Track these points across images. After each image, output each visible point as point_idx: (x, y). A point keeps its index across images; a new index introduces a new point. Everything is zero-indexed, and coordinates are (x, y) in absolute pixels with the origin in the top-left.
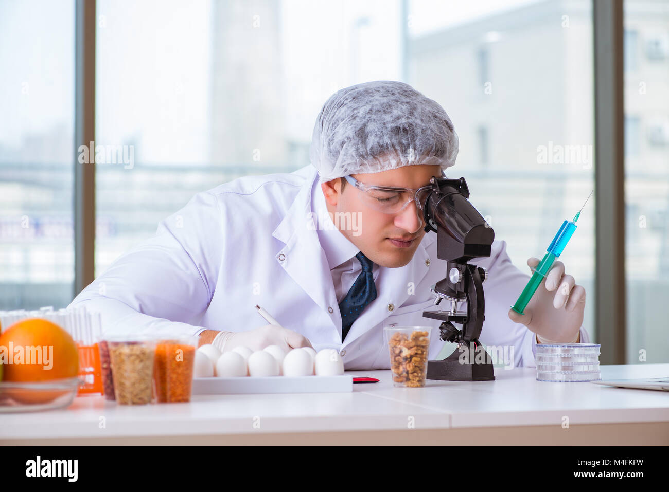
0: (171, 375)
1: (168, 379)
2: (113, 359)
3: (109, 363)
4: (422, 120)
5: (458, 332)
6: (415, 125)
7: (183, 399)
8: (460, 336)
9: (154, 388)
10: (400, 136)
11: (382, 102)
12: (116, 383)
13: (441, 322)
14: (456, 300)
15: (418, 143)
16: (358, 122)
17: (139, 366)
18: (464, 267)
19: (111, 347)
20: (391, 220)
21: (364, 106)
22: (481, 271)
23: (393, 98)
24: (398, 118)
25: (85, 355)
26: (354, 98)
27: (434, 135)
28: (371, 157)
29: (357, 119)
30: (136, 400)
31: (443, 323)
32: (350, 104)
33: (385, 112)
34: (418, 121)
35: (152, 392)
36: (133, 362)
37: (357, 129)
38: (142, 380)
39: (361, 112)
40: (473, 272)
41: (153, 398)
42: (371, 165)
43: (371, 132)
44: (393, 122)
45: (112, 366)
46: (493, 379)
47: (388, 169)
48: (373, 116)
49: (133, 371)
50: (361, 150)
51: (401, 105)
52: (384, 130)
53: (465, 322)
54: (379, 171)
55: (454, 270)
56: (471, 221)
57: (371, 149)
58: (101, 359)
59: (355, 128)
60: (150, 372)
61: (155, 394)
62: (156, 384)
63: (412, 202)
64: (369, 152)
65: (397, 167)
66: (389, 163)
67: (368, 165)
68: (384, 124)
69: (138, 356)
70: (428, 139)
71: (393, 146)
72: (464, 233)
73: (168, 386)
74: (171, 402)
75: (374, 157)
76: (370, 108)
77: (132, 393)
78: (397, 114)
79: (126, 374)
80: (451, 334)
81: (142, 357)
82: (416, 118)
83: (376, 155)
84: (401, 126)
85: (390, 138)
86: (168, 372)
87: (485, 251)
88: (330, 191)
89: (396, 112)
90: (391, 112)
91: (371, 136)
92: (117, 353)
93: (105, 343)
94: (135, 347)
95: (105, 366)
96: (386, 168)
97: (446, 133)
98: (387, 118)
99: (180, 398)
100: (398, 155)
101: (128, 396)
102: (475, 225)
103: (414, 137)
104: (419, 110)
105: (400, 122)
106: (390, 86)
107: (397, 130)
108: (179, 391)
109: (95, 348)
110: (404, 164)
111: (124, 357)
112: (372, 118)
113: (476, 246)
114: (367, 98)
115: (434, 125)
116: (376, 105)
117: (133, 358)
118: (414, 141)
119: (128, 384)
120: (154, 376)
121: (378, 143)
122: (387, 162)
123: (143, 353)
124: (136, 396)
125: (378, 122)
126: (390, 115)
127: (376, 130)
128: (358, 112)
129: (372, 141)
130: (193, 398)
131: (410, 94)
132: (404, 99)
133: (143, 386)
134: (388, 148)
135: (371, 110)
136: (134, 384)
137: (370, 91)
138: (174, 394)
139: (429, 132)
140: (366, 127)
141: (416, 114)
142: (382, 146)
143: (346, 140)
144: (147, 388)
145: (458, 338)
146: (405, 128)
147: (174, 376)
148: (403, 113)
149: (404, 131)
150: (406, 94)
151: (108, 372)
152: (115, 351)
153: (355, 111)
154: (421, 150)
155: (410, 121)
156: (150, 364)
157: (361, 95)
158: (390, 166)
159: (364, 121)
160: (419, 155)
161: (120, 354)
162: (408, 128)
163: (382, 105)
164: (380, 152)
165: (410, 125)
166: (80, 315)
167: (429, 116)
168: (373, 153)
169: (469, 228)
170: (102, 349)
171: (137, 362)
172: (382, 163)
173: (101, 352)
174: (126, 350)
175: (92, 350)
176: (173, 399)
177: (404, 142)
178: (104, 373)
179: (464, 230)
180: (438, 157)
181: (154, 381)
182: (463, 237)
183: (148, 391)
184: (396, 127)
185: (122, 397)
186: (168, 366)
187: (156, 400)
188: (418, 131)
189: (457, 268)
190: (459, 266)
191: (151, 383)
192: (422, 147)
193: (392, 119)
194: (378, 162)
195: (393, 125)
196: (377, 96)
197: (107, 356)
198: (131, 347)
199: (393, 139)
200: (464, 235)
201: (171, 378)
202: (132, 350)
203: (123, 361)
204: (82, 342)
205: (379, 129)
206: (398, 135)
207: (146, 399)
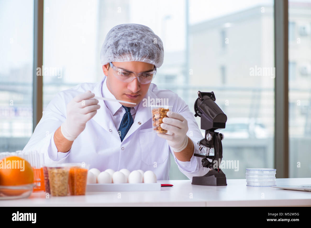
0: (77, 183)
1: (75, 185)
2: (50, 175)
3: (48, 177)
4: (145, 42)
5: (210, 163)
6: (141, 44)
7: (82, 193)
8: (211, 165)
9: (69, 188)
10: (133, 47)
11: (130, 32)
12: (51, 187)
13: (202, 158)
14: (209, 148)
15: (141, 51)
16: (117, 39)
17: (62, 178)
18: (213, 133)
19: (49, 170)
20: (126, 85)
21: (121, 32)
22: (221, 135)
23: (136, 31)
24: (134, 39)
25: (37, 174)
26: (119, 29)
27: (149, 50)
28: (118, 55)
29: (117, 37)
30: (60, 194)
31: (203, 159)
32: (116, 31)
33: (129, 36)
34: (143, 42)
35: (68, 190)
36: (59, 177)
37: (115, 42)
38: (63, 185)
39: (119, 35)
40: (217, 135)
41: (68, 193)
42: (119, 58)
43: (121, 44)
44: (131, 41)
45: (49, 178)
46: (226, 185)
47: (126, 61)
48: (123, 37)
49: (59, 180)
50: (115, 51)
51: (138, 34)
52: (126, 44)
53: (213, 159)
54: (122, 61)
55: (208, 134)
56: (216, 112)
57: (119, 51)
58: (44, 175)
59: (114, 41)
60: (67, 181)
61: (69, 192)
62: (70, 187)
63: (136, 78)
64: (118, 52)
65: (130, 61)
66: (127, 59)
67: (117, 58)
68: (127, 41)
69: (61, 174)
70: (146, 51)
71: (129, 51)
72: (213, 117)
73: (75, 187)
74: (76, 195)
75: (120, 55)
76: (123, 33)
77: (58, 191)
78: (134, 38)
79: (55, 182)
80: (207, 164)
81: (63, 174)
82: (143, 41)
83: (121, 54)
84: (134, 43)
85: (128, 48)
86: (75, 181)
87: (223, 126)
88: (106, 69)
89: (134, 37)
90: (132, 36)
91: (120, 45)
92: (52, 172)
93: (46, 168)
94: (60, 170)
95: (46, 178)
96: (125, 61)
97: (156, 50)
98: (129, 38)
99: (81, 193)
100: (131, 56)
101: (57, 192)
102: (218, 114)
103: (139, 49)
104: (146, 38)
105: (134, 41)
106: (138, 26)
107: (132, 45)
108: (80, 190)
109: (42, 170)
110: (133, 60)
111: (55, 175)
112: (122, 38)
113: (218, 123)
114: (124, 29)
115: (151, 45)
116: (127, 33)
117: (59, 175)
118: (139, 50)
119: (56, 186)
120: (69, 183)
121: (123, 49)
122: (126, 58)
123: (64, 173)
124: (60, 192)
125: (125, 40)
126: (131, 38)
127: (123, 43)
128: (118, 34)
129: (120, 48)
130: (86, 193)
131: (144, 30)
132: (141, 32)
133: (63, 188)
134: (126, 52)
135: (123, 34)
136: (59, 187)
137: (127, 27)
138: (78, 192)
139: (147, 48)
140: (119, 41)
141: (143, 39)
142: (124, 50)
143: (110, 46)
144: (65, 189)
145: (210, 166)
146: (136, 44)
147: (78, 183)
148: (137, 37)
149: (135, 46)
150: (143, 30)
151: (47, 181)
152: (50, 172)
153: (117, 34)
154: (142, 55)
155: (139, 41)
156: (67, 177)
157: (122, 27)
158: (127, 60)
159: (119, 38)
160: (141, 57)
161: (53, 173)
162: (137, 45)
163: (129, 33)
164: (123, 53)
165: (139, 43)
166: (34, 155)
167: (150, 41)
168: (120, 53)
169: (216, 115)
170: (45, 171)
171: (61, 176)
172: (123, 58)
173: (44, 172)
174: (56, 171)
175: (40, 171)
176: (77, 194)
177: (135, 50)
178: (45, 181)
179: (213, 116)
180: (150, 59)
181: (68, 186)
182: (212, 119)
183: (66, 190)
184: (132, 43)
185: (54, 193)
186: (75, 178)
187: (69, 194)
188: (142, 46)
189: (210, 133)
190: (211, 132)
191: (67, 186)
192: (142, 54)
193: (131, 39)
194: (121, 57)
195: (131, 42)
196: (128, 29)
197: (47, 173)
198: (58, 169)
199: (129, 48)
200: (213, 118)
201: (77, 184)
202: (58, 171)
203: (54, 176)
204: (35, 167)
205: (124, 43)
206: (132, 47)
207: (65, 193)
